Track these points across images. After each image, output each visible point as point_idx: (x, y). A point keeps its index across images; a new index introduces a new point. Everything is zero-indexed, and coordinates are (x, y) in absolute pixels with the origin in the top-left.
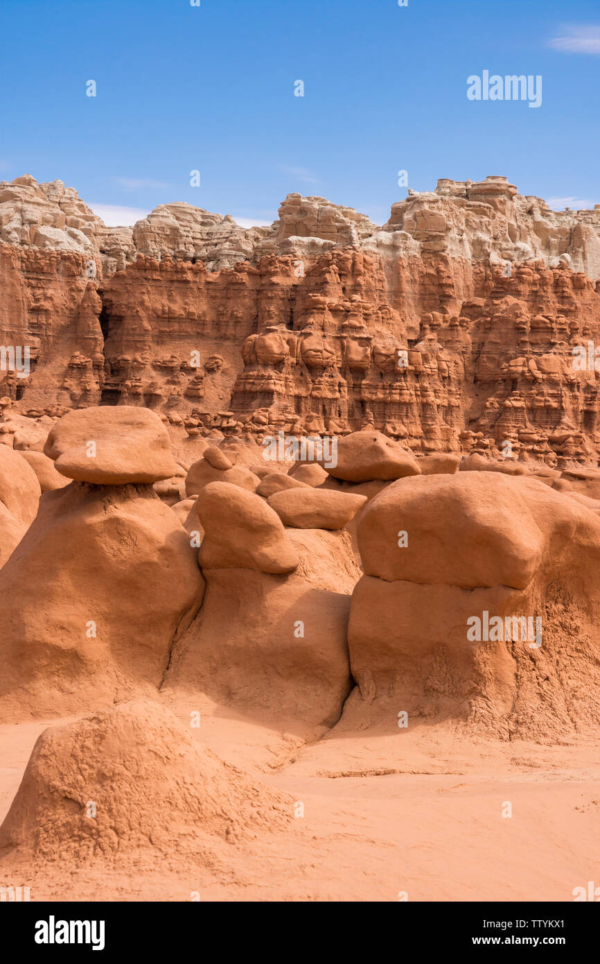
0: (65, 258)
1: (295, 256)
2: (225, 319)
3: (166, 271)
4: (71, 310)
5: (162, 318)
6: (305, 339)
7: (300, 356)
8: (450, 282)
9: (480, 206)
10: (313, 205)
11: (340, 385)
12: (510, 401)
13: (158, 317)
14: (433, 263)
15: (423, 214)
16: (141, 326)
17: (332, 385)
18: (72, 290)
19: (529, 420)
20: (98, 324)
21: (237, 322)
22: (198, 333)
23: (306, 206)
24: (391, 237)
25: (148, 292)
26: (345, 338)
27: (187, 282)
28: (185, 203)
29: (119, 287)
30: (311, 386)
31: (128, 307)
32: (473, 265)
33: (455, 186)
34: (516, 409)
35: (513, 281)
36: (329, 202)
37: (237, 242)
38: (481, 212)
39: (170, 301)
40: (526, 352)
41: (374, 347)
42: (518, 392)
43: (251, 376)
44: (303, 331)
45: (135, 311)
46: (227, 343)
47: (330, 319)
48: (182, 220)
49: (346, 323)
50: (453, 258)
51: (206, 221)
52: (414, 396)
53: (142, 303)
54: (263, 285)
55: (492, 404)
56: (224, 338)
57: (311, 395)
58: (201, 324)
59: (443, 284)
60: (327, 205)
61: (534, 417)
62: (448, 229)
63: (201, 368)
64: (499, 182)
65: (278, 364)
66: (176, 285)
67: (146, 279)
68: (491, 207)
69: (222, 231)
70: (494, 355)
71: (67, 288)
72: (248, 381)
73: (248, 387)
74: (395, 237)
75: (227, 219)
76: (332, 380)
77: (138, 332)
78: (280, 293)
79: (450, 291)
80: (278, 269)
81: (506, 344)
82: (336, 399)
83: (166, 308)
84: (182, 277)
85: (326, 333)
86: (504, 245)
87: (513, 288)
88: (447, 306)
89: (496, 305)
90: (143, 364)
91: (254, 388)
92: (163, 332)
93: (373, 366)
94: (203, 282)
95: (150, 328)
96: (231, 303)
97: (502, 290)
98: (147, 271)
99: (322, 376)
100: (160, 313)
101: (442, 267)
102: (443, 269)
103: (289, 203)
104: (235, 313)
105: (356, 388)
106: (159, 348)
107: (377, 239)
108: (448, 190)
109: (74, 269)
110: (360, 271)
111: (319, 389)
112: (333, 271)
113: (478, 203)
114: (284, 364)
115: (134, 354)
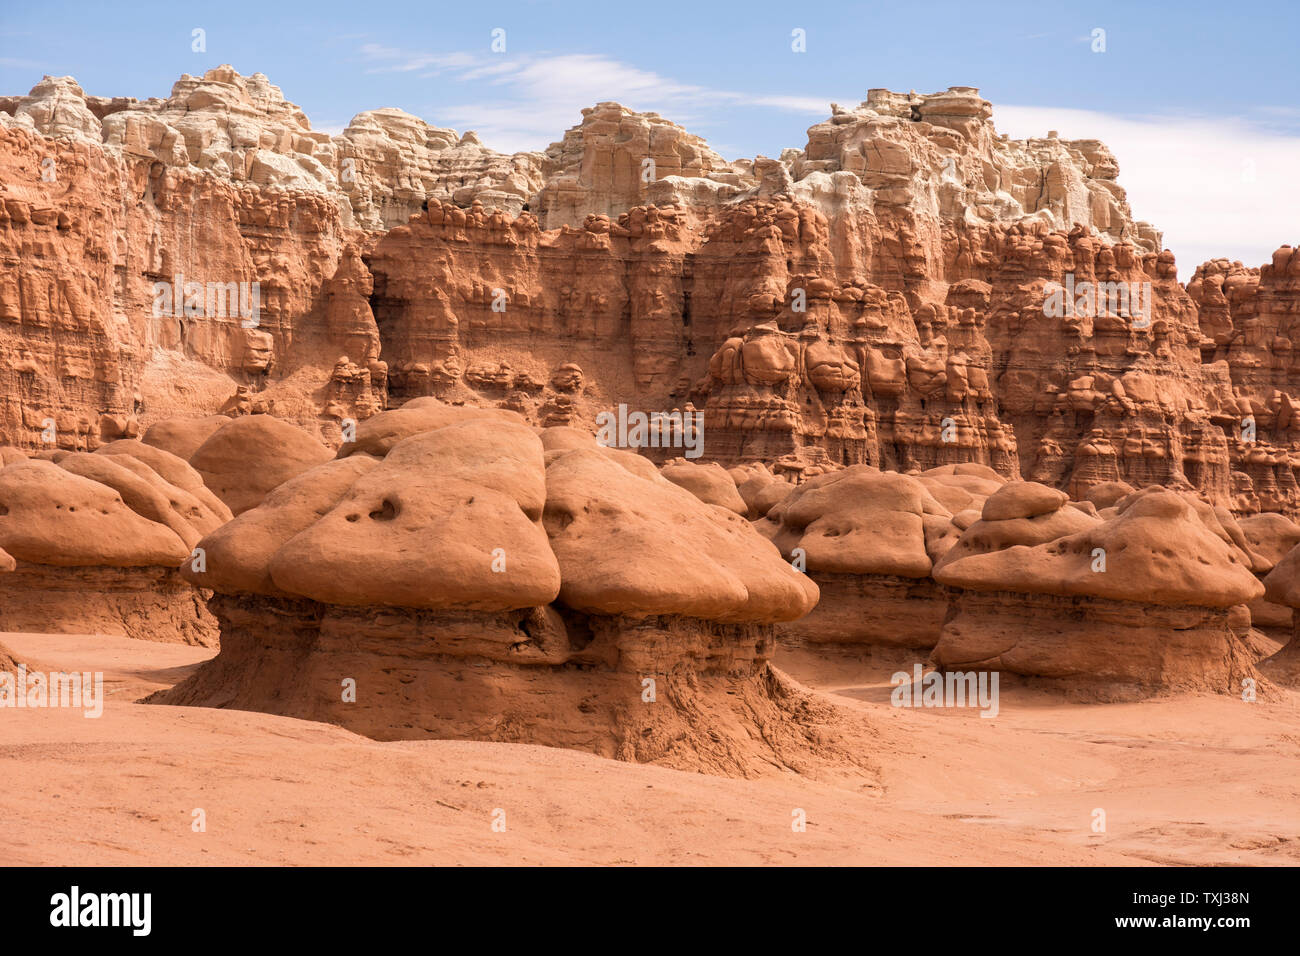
0: (304, 204)
1: (677, 208)
2: (576, 307)
3: (476, 227)
4: (313, 288)
5: (474, 303)
6: (808, 345)
7: (805, 372)
8: (920, 253)
9: (945, 133)
10: (643, 123)
11: (866, 419)
12: (1092, 444)
13: (468, 302)
14: (892, 223)
15: (876, 145)
16: (443, 316)
17: (855, 419)
18: (312, 255)
19: (1121, 475)
20: (370, 313)
21: (598, 311)
22: (532, 329)
23: (631, 124)
24: (830, 180)
25: (450, 262)
26: (862, 344)
27: (510, 246)
28: (400, 110)
29: (397, 252)
30: (826, 419)
31: (418, 284)
32: (941, 227)
33: (895, 101)
34: (1103, 456)
35: (1038, 255)
36: (661, 118)
37: (505, 177)
38: (946, 144)
39: (483, 276)
40: (1091, 368)
41: (907, 359)
42: (1101, 430)
43: (740, 403)
44: (805, 332)
45: (430, 291)
46: (582, 346)
47: (837, 314)
48: (399, 138)
49: (862, 320)
50: (918, 216)
51: (433, 139)
52: (979, 437)
53: (442, 279)
54: (635, 253)
55: (1053, 448)
56: (578, 336)
57: (827, 434)
58: (537, 315)
59: (911, 257)
60: (659, 121)
61: (1127, 470)
62: (914, 170)
63: (548, 386)
64: (969, 96)
65: (780, 385)
66: (492, 250)
67: (445, 240)
68: (962, 136)
69: (469, 158)
70: (1029, 371)
71: (306, 253)
72: (735, 411)
73: (737, 421)
74: (837, 182)
75: (469, 138)
76: (856, 410)
77: (436, 325)
78: (670, 267)
79: (920, 268)
80: (661, 229)
81: (1049, 354)
82: (863, 441)
83: (481, 288)
84: (502, 238)
85: (833, 336)
86: (981, 196)
87: (1040, 266)
88: (917, 291)
89: (1025, 292)
90: (451, 378)
91: (748, 423)
92: (476, 326)
93: (908, 390)
94: (535, 247)
95: (456, 320)
96: (582, 282)
97: (1020, 269)
98: (447, 228)
99: (841, 405)
100: (470, 295)
101: (906, 229)
102: (908, 233)
103: (602, 118)
104: (594, 297)
105: (887, 423)
106: (471, 352)
107: (812, 185)
108: (887, 107)
109: (315, 221)
110: (813, 235)
111: (838, 424)
112: (775, 235)
113: (941, 129)
114: (787, 384)
115: (431, 361)
